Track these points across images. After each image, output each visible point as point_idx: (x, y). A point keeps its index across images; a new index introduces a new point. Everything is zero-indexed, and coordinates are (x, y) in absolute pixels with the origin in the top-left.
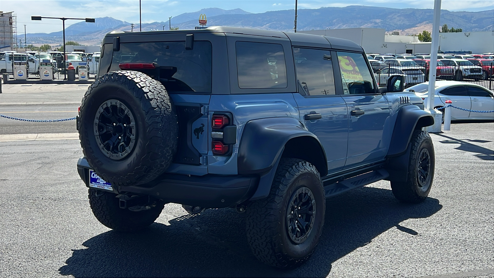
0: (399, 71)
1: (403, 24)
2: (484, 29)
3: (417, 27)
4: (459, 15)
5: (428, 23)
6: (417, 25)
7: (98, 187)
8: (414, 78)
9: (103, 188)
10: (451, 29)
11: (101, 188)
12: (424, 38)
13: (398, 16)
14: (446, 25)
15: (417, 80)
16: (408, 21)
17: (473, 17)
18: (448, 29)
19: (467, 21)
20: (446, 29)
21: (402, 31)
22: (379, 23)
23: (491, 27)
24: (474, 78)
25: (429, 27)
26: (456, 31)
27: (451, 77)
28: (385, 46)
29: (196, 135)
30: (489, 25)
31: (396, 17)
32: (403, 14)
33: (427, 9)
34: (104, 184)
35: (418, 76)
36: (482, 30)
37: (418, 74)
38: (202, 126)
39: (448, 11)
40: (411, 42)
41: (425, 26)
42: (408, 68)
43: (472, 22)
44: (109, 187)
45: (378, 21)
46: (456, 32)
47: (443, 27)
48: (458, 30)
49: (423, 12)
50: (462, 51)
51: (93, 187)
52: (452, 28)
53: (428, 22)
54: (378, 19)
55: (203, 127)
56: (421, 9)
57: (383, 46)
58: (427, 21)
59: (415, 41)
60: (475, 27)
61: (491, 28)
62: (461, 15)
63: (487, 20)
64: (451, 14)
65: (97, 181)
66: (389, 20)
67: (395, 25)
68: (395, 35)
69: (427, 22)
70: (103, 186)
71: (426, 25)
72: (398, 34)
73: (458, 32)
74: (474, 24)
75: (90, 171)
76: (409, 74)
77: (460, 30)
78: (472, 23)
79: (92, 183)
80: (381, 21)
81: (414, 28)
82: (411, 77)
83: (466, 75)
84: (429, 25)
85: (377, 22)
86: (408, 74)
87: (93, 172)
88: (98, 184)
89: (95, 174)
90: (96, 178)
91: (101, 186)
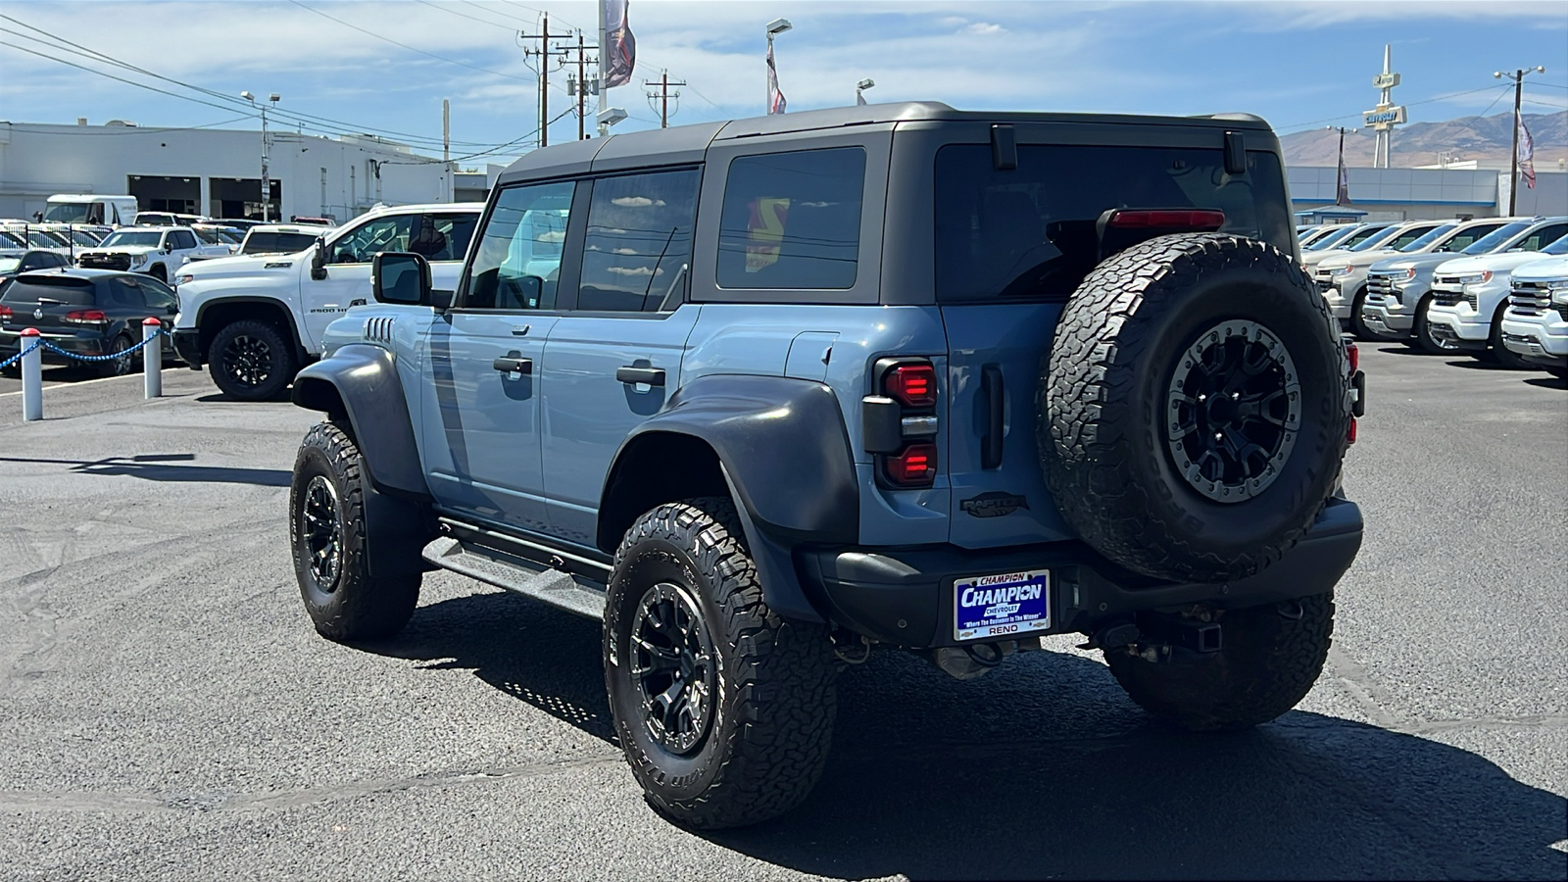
7: (993, 634)
9: (1011, 632)
11: (1006, 633)
34: (1014, 615)
44: (1034, 623)
51: (970, 637)
65: (986, 615)
70: (1011, 625)
75: (958, 586)
79: (965, 627)
87: (968, 586)
88: (989, 625)
89: (976, 593)
90: (980, 604)
91: (1003, 626)
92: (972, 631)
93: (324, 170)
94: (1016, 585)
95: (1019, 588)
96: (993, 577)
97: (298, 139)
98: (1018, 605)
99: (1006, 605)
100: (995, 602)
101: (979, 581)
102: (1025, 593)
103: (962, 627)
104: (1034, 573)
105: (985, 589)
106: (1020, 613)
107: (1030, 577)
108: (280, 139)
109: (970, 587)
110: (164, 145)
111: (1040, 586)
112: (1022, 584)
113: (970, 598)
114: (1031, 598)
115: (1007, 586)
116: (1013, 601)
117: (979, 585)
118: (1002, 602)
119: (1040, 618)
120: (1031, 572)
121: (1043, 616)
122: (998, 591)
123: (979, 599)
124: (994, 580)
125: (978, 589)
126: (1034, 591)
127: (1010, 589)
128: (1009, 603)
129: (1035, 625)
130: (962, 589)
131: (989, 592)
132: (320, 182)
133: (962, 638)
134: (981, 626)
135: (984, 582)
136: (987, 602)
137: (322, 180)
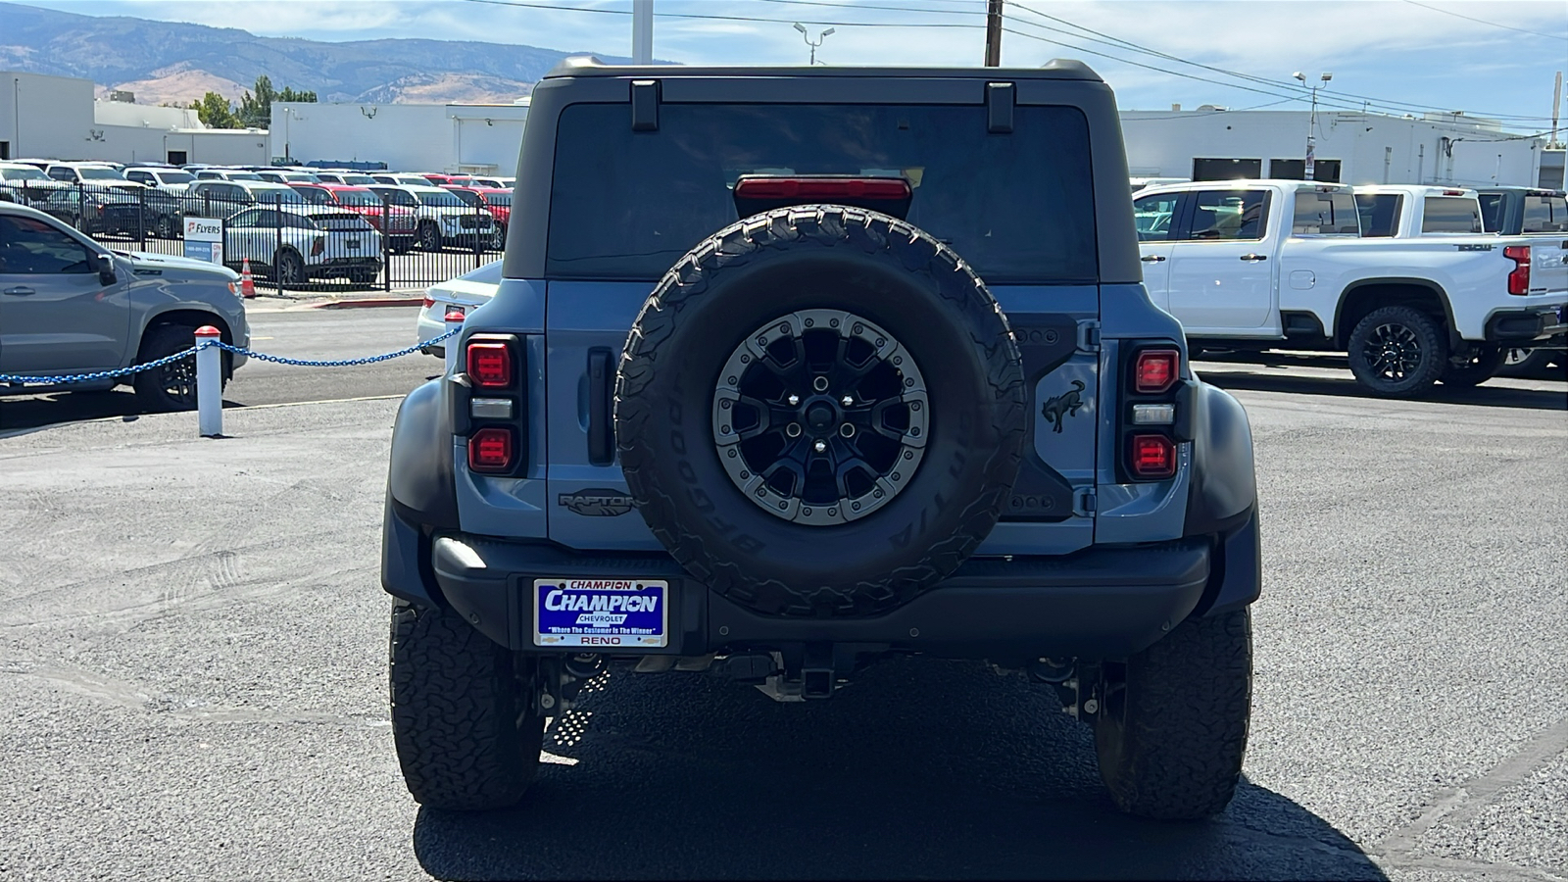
0: (300, 219)
1: (108, 67)
2: (361, 96)
3: (153, 78)
4: (286, 51)
5: (189, 69)
6: (153, 74)
8: (349, 242)
9: (611, 645)
10: (284, 91)
11: (604, 644)
12: (210, 115)
13: (88, 40)
14: (266, 78)
15: (357, 250)
16: (123, 56)
17: (327, 59)
18: (273, 90)
19: (309, 70)
20: (267, 90)
21: (105, 88)
22: (25, 57)
23: (380, 90)
24: (471, 244)
25: (193, 80)
26: (297, 98)
27: (407, 241)
28: (97, 138)
29: (1051, 421)
30: (376, 86)
31: (81, 42)
32: (103, 33)
33: (183, 23)
34: (618, 626)
35: (362, 237)
36: (357, 98)
37: (359, 230)
38: (1076, 387)
39: (250, 35)
40: (179, 127)
41: (179, 76)
42: (326, 212)
43: (324, 71)
44: (643, 638)
45: (19, 51)
46: (300, 100)
47: (259, 84)
48: (306, 95)
49: (169, 34)
50: (357, 161)
51: (555, 644)
52: (287, 88)
53: (189, 65)
54: (19, 45)
55: (1079, 390)
56: (163, 21)
57: (89, 136)
58: (187, 62)
59: (187, 123)
60: (336, 89)
61: (382, 94)
62: (292, 50)
63: (367, 68)
64: (261, 46)
65: (578, 622)
66: (57, 50)
67: (82, 68)
68: (121, 100)
69: (187, 67)
70: (611, 637)
71: (182, 74)
72: (130, 98)
73: (305, 101)
74: (329, 78)
75: (541, 588)
76: (334, 230)
77: (312, 95)
78: (326, 77)
79: (548, 632)
80: (31, 52)
81: (144, 82)
82: (342, 237)
83: (453, 236)
84: (191, 74)
85: (17, 54)
86: (332, 230)
87: (555, 588)
88: (583, 633)
89: (565, 597)
90: (570, 608)
91: (600, 636)
92: (559, 636)
93: (1388, 149)
94: (622, 594)
95: (626, 597)
96: (587, 582)
97: (1361, 119)
98: (625, 616)
99: (605, 614)
100: (591, 609)
101: (568, 584)
102: (634, 604)
103: (544, 630)
104: (646, 584)
105: (579, 594)
106: (627, 625)
107: (639, 587)
108: (1344, 118)
109: (556, 589)
110: (1229, 128)
111: (655, 598)
112: (631, 594)
113: (557, 600)
114: (643, 610)
115: (609, 594)
116: (617, 610)
117: (568, 588)
118: (601, 610)
119: (653, 633)
120: (640, 582)
121: (659, 632)
122: (596, 597)
123: (569, 604)
124: (589, 585)
125: (569, 593)
126: (648, 604)
127: (613, 598)
128: (611, 613)
129: (644, 641)
130: (545, 591)
131: (584, 598)
132: (1384, 162)
133: (543, 644)
134: (571, 632)
135: (576, 585)
136: (581, 608)
137: (1386, 160)
